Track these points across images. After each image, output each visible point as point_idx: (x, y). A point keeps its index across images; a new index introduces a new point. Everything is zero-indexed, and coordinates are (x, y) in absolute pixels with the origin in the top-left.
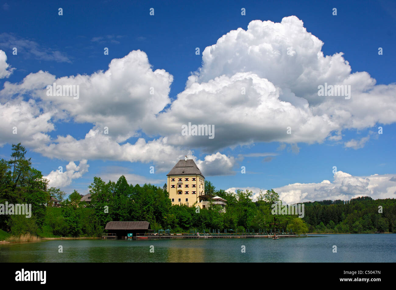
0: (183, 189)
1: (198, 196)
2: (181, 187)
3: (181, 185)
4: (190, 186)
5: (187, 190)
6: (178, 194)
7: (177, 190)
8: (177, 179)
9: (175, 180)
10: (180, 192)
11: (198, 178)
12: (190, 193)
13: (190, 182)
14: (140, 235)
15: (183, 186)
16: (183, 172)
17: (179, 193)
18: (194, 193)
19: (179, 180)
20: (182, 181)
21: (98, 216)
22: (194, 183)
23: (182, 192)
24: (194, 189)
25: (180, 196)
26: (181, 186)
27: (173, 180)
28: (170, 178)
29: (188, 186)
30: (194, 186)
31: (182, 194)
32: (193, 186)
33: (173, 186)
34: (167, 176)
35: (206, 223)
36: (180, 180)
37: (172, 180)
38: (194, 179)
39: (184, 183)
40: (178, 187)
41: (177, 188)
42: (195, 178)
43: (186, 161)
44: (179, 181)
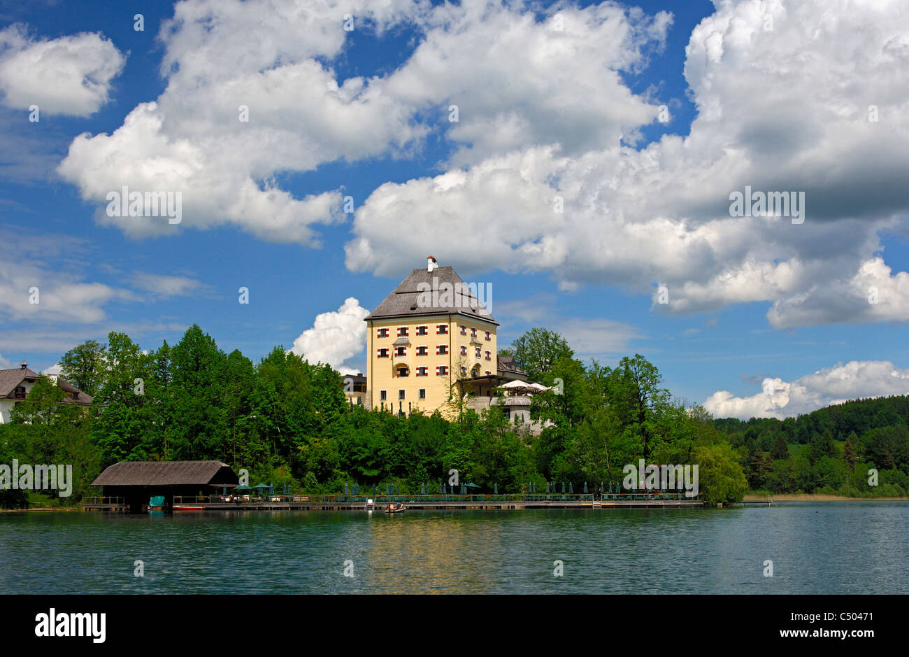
0: (411, 359)
1: (454, 381)
2: (405, 354)
3: (403, 349)
4: (433, 350)
5: (422, 362)
6: (398, 376)
7: (394, 364)
8: (393, 330)
9: (387, 333)
10: (403, 371)
11: (454, 325)
12: (432, 371)
13: (433, 339)
14: (185, 501)
15: (411, 352)
16: (412, 309)
17: (399, 372)
18: (443, 371)
19: (399, 332)
20: (407, 335)
21: (102, 445)
22: (443, 340)
23: (408, 369)
24: (443, 360)
25: (402, 383)
26: (405, 351)
27: (384, 333)
28: (375, 329)
29: (426, 351)
30: (442, 350)
31: (407, 375)
32: (438, 350)
33: (384, 353)
34: (366, 322)
35: (430, 463)
36: (404, 332)
37: (379, 333)
38: (442, 330)
39: (415, 341)
40: (396, 355)
41: (392, 359)
42: (445, 326)
43: (432, 272)
44: (399, 335)
